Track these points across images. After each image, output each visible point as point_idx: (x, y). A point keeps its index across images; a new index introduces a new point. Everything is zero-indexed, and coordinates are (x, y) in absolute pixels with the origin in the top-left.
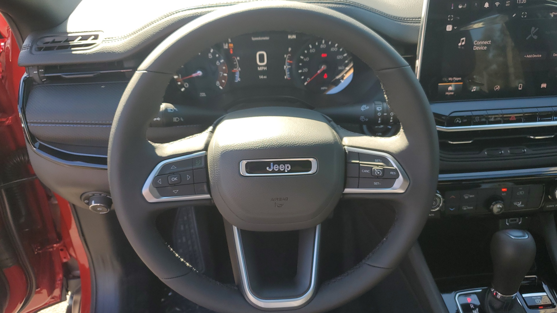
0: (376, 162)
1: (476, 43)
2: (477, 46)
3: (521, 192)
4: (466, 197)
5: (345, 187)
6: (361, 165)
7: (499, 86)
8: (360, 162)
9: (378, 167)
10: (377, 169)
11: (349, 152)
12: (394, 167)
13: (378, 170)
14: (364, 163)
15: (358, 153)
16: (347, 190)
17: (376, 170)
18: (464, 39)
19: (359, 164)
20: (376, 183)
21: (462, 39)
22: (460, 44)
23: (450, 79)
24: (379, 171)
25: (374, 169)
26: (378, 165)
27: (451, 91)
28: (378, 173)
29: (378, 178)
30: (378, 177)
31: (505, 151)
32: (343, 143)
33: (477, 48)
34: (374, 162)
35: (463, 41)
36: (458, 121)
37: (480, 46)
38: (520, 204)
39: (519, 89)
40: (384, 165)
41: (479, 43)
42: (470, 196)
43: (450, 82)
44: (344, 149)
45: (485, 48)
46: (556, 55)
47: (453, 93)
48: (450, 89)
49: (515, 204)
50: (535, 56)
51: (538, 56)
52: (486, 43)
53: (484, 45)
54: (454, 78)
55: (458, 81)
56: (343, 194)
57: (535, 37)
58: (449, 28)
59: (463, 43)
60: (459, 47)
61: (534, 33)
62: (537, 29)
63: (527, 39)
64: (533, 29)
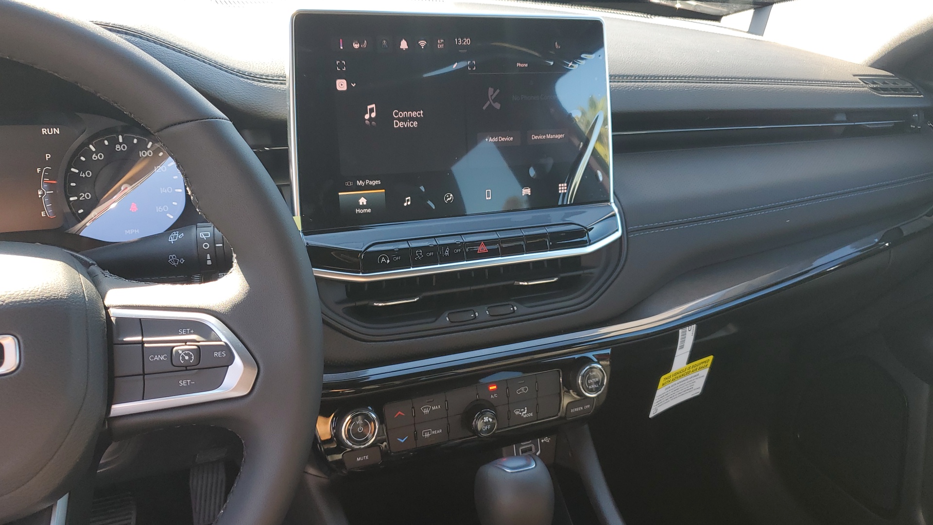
0: (182, 335)
1: (396, 114)
2: (400, 120)
3: (522, 389)
4: (426, 411)
5: (111, 400)
6: (146, 345)
7: (451, 195)
8: (145, 339)
9: (186, 345)
10: (183, 351)
11: (119, 319)
12: (221, 341)
13: (187, 352)
14: (152, 341)
15: (140, 319)
16: (118, 409)
17: (180, 352)
18: (373, 106)
19: (142, 343)
20: (183, 383)
22: (367, 117)
23: (360, 183)
24: (186, 354)
25: (177, 352)
26: (185, 342)
27: (363, 207)
28: (187, 358)
29: (187, 370)
30: (186, 368)
31: (482, 313)
32: (107, 302)
33: (401, 124)
34: (177, 334)
36: (383, 260)
37: (404, 120)
38: (525, 412)
39: (487, 199)
40: (198, 340)
41: (403, 114)
42: (433, 408)
43: (360, 188)
44: (107, 314)
45: (415, 124)
46: (536, 137)
47: (369, 211)
48: (363, 201)
49: (517, 413)
50: (503, 139)
51: (508, 139)
52: (414, 114)
53: (412, 119)
54: (367, 182)
55: (376, 187)
56: (108, 419)
57: (497, 106)
58: (341, 85)
59: (373, 115)
60: (367, 122)
61: (493, 98)
62: (498, 91)
63: (484, 108)
64: (491, 90)
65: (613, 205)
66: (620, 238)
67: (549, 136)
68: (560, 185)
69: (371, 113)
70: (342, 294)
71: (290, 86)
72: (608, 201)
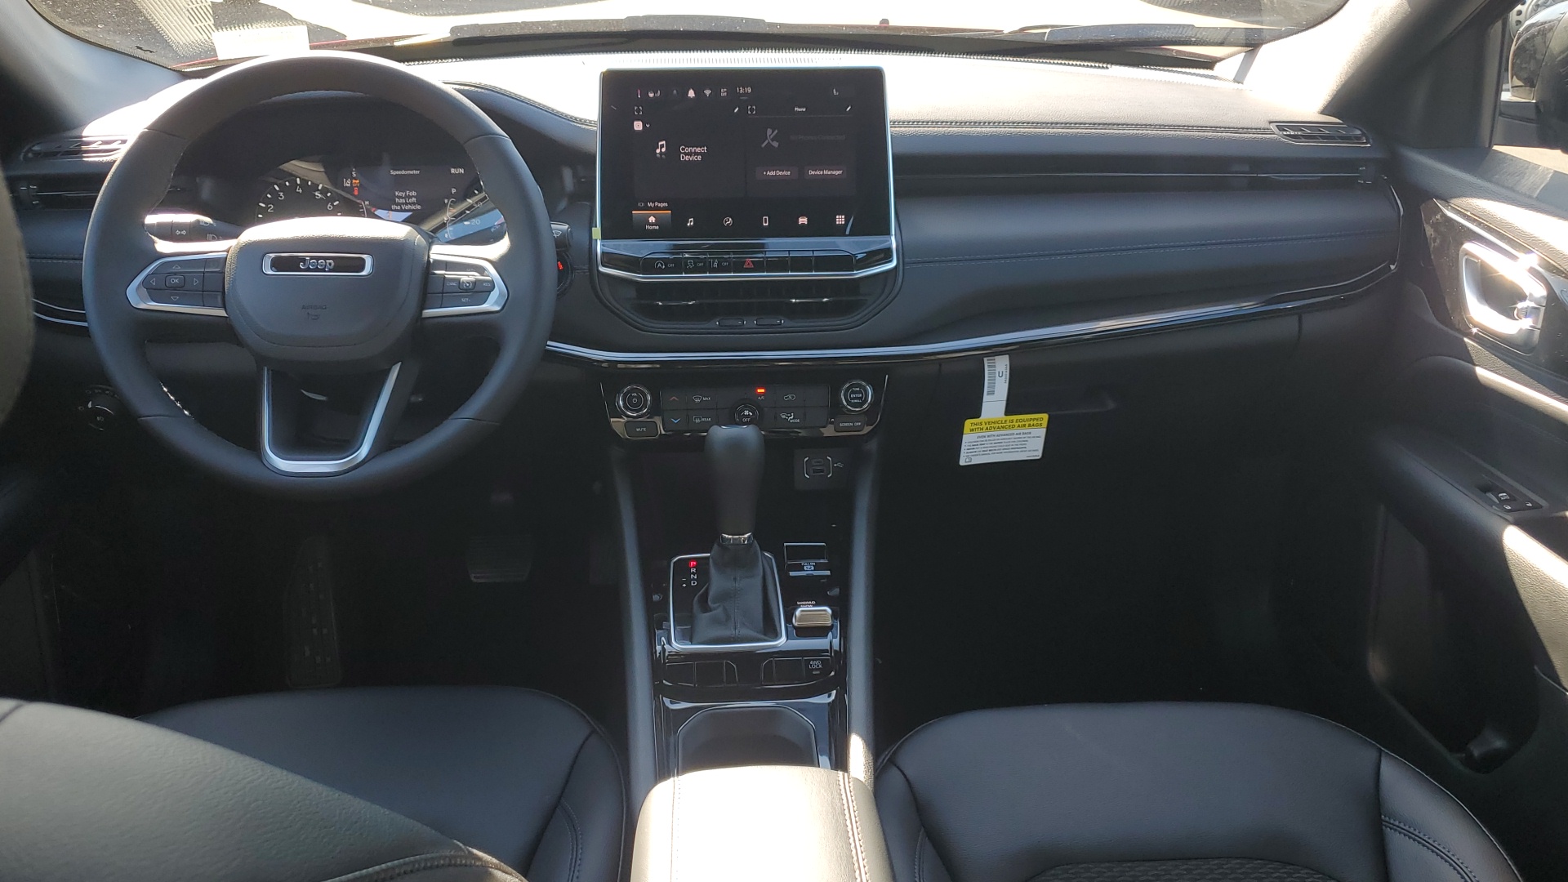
0: (469, 272)
1: (683, 149)
2: (686, 154)
3: (790, 397)
4: (697, 401)
5: (423, 308)
6: (446, 276)
7: (730, 219)
8: (446, 273)
9: (469, 277)
10: (467, 281)
11: (435, 261)
12: (490, 276)
13: (470, 282)
14: (451, 274)
15: (446, 262)
16: (428, 312)
17: (465, 281)
18: (664, 142)
19: (444, 275)
20: (463, 300)
21: (660, 143)
22: (658, 151)
23: (651, 205)
24: (468, 283)
25: (463, 281)
26: (468, 275)
27: (652, 224)
28: (469, 285)
29: (467, 292)
30: (467, 290)
31: (750, 322)
32: (431, 252)
33: (687, 158)
34: (465, 271)
35: (662, 146)
36: (659, 265)
37: (690, 154)
38: (791, 417)
39: (764, 224)
40: (477, 275)
41: (688, 150)
42: (704, 399)
43: (651, 209)
44: (429, 257)
45: (699, 158)
46: (813, 173)
47: (657, 227)
48: (652, 219)
49: (784, 417)
50: (780, 173)
51: (785, 173)
52: (698, 150)
53: (696, 154)
54: (656, 203)
55: (664, 209)
56: (419, 318)
57: (776, 144)
58: (638, 126)
59: (664, 150)
60: (658, 155)
61: (772, 137)
62: (776, 131)
63: (763, 145)
64: (769, 131)
65: (893, 238)
66: (896, 267)
67: (826, 172)
68: (837, 217)
69: (662, 148)
70: (632, 293)
71: (597, 129)
72: (888, 233)
